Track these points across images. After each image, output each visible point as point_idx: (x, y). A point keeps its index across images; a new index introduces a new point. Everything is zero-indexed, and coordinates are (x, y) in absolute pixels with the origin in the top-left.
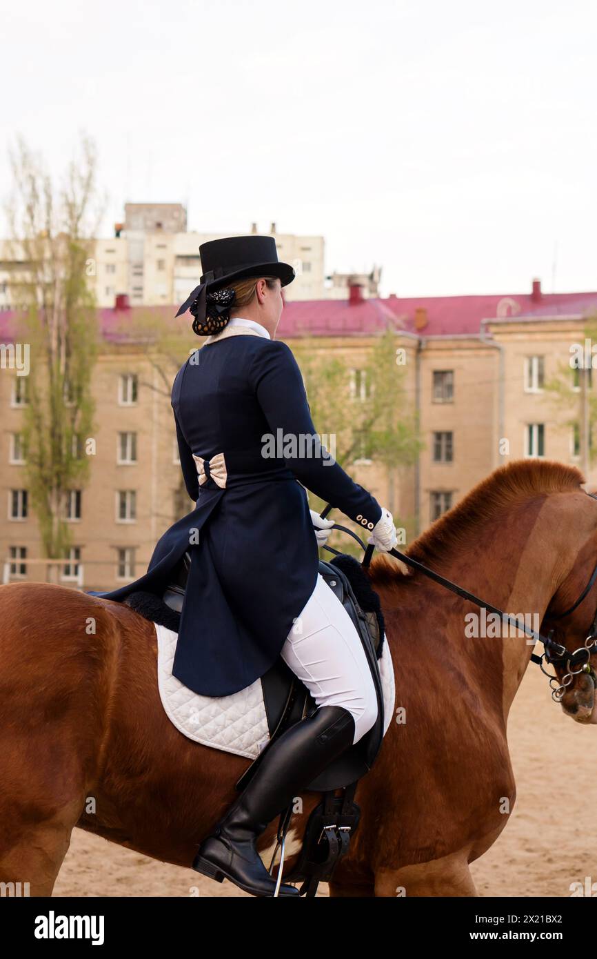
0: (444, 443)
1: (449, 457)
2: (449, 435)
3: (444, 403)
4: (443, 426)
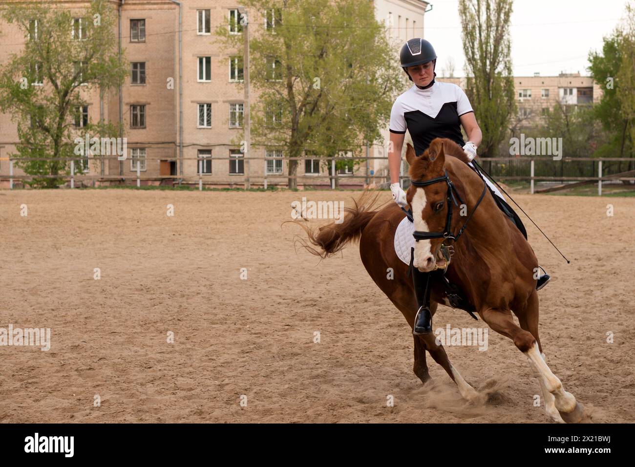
0: (139, 70)
1: (143, 80)
2: (143, 65)
3: (138, 42)
4: (138, 58)
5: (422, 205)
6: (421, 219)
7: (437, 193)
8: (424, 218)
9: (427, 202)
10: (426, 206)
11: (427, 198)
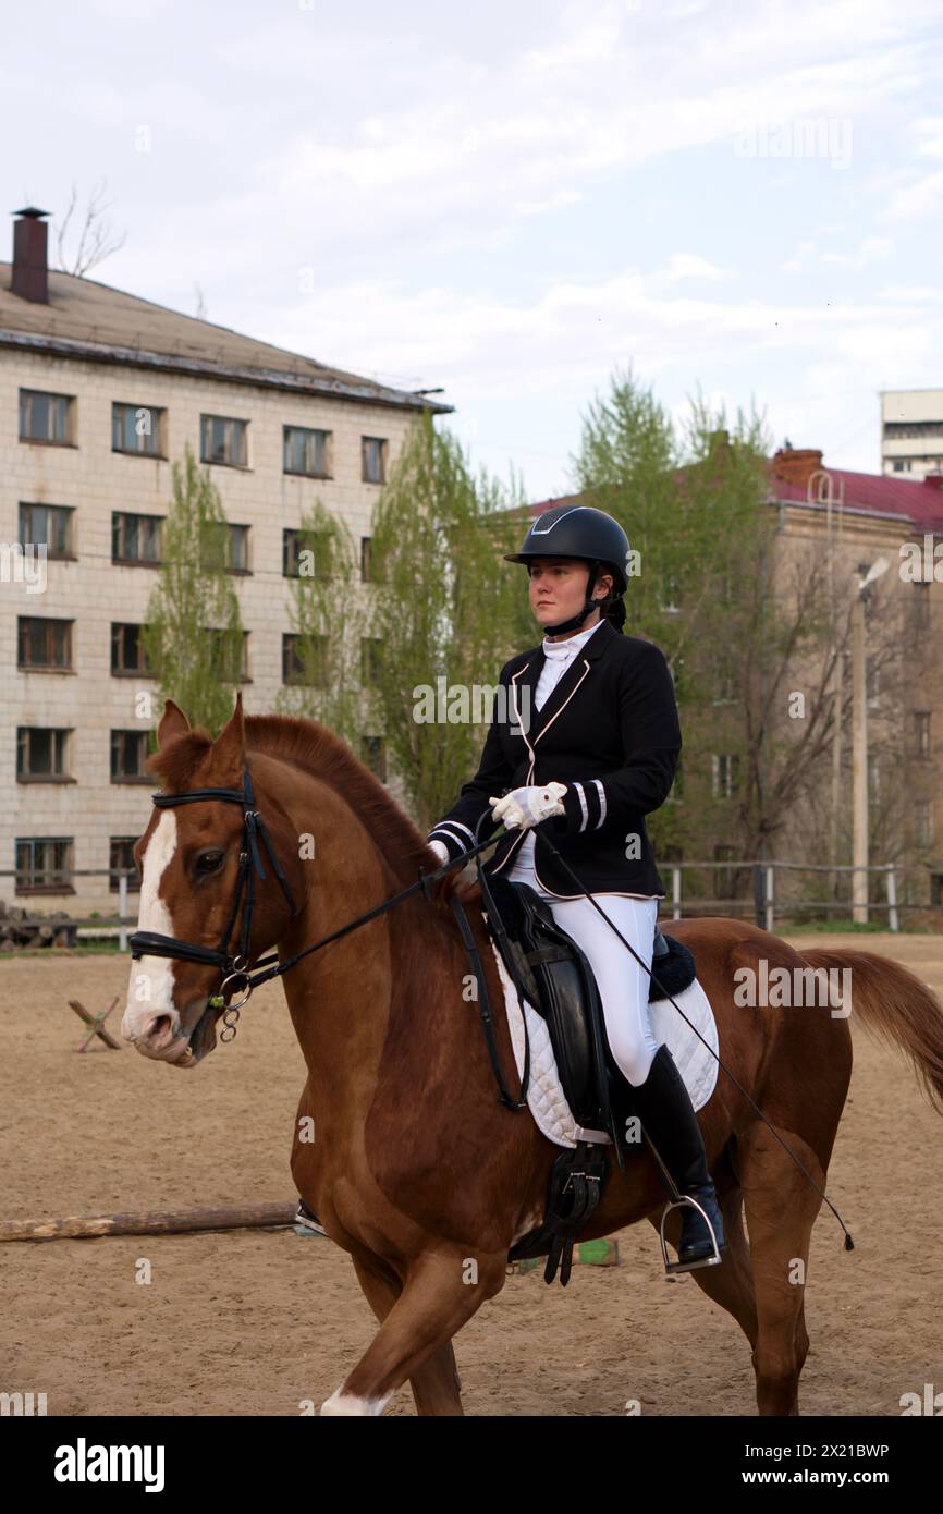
5: (164, 857)
6: (155, 895)
7: (206, 824)
8: (161, 893)
9: (176, 850)
10: (174, 859)
11: (179, 838)
